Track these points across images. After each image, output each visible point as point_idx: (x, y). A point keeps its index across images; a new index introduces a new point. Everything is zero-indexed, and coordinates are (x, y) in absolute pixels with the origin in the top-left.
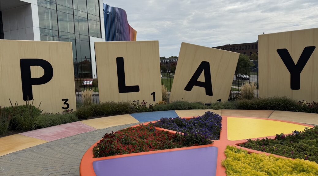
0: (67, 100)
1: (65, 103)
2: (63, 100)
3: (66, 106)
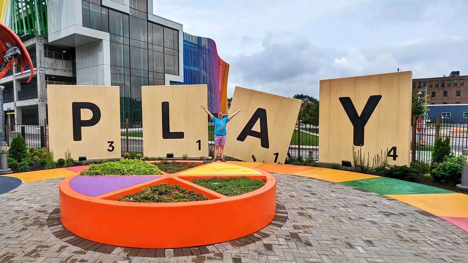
0: (112, 142)
1: (110, 146)
2: (109, 142)
3: (111, 148)
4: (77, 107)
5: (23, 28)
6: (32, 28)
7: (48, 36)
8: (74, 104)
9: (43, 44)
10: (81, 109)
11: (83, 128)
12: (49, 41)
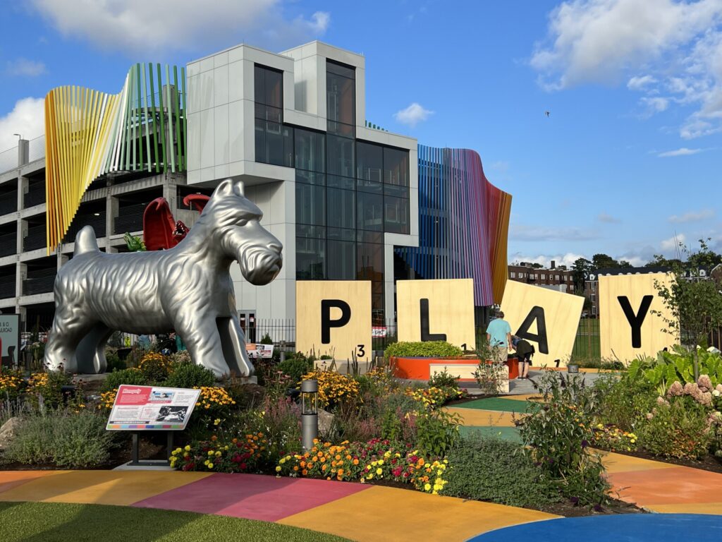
0: (362, 346)
1: (361, 350)
2: (359, 346)
3: (361, 353)
4: (326, 305)
5: (145, 160)
6: (161, 160)
7: (188, 173)
8: (324, 302)
9: (176, 187)
10: (331, 308)
11: (332, 330)
12: (188, 183)
